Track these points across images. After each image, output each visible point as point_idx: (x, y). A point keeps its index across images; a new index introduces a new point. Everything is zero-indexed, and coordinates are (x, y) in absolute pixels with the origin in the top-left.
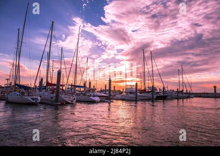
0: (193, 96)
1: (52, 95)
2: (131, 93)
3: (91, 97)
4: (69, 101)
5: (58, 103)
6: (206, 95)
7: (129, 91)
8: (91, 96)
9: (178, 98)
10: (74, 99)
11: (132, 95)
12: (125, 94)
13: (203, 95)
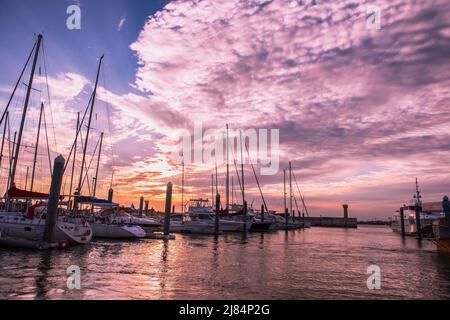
0: (310, 223)
1: (28, 221)
2: (201, 217)
3: (125, 227)
4: (75, 239)
5: (53, 245)
6: (329, 222)
7: (197, 212)
8: (122, 223)
9: (287, 229)
10: (88, 233)
11: (204, 223)
12: (190, 219)
13: (326, 222)
